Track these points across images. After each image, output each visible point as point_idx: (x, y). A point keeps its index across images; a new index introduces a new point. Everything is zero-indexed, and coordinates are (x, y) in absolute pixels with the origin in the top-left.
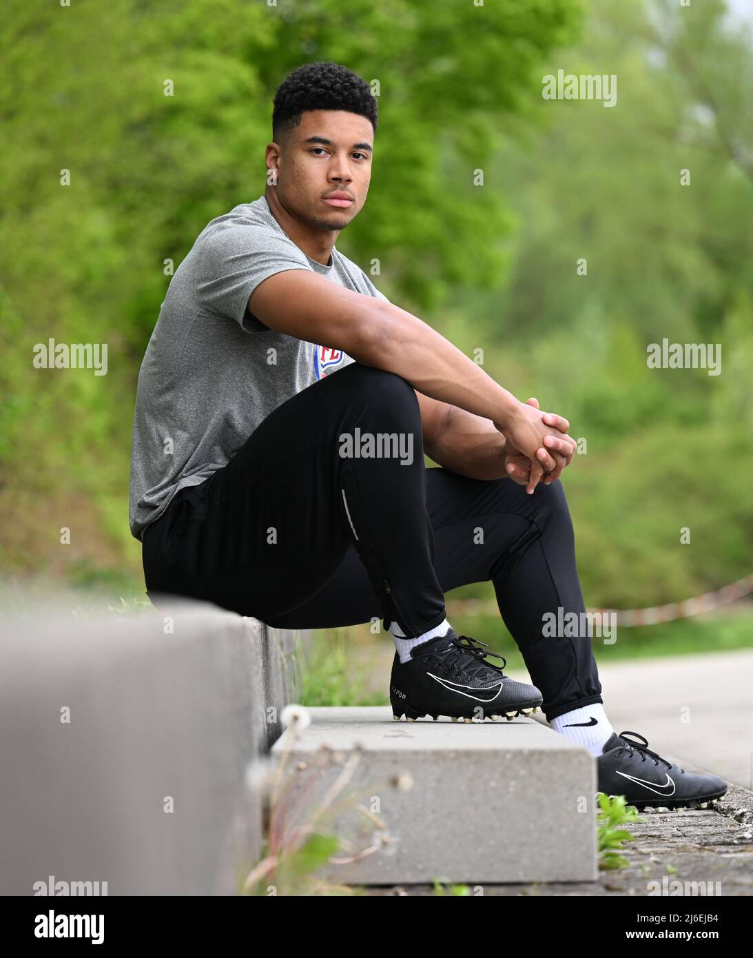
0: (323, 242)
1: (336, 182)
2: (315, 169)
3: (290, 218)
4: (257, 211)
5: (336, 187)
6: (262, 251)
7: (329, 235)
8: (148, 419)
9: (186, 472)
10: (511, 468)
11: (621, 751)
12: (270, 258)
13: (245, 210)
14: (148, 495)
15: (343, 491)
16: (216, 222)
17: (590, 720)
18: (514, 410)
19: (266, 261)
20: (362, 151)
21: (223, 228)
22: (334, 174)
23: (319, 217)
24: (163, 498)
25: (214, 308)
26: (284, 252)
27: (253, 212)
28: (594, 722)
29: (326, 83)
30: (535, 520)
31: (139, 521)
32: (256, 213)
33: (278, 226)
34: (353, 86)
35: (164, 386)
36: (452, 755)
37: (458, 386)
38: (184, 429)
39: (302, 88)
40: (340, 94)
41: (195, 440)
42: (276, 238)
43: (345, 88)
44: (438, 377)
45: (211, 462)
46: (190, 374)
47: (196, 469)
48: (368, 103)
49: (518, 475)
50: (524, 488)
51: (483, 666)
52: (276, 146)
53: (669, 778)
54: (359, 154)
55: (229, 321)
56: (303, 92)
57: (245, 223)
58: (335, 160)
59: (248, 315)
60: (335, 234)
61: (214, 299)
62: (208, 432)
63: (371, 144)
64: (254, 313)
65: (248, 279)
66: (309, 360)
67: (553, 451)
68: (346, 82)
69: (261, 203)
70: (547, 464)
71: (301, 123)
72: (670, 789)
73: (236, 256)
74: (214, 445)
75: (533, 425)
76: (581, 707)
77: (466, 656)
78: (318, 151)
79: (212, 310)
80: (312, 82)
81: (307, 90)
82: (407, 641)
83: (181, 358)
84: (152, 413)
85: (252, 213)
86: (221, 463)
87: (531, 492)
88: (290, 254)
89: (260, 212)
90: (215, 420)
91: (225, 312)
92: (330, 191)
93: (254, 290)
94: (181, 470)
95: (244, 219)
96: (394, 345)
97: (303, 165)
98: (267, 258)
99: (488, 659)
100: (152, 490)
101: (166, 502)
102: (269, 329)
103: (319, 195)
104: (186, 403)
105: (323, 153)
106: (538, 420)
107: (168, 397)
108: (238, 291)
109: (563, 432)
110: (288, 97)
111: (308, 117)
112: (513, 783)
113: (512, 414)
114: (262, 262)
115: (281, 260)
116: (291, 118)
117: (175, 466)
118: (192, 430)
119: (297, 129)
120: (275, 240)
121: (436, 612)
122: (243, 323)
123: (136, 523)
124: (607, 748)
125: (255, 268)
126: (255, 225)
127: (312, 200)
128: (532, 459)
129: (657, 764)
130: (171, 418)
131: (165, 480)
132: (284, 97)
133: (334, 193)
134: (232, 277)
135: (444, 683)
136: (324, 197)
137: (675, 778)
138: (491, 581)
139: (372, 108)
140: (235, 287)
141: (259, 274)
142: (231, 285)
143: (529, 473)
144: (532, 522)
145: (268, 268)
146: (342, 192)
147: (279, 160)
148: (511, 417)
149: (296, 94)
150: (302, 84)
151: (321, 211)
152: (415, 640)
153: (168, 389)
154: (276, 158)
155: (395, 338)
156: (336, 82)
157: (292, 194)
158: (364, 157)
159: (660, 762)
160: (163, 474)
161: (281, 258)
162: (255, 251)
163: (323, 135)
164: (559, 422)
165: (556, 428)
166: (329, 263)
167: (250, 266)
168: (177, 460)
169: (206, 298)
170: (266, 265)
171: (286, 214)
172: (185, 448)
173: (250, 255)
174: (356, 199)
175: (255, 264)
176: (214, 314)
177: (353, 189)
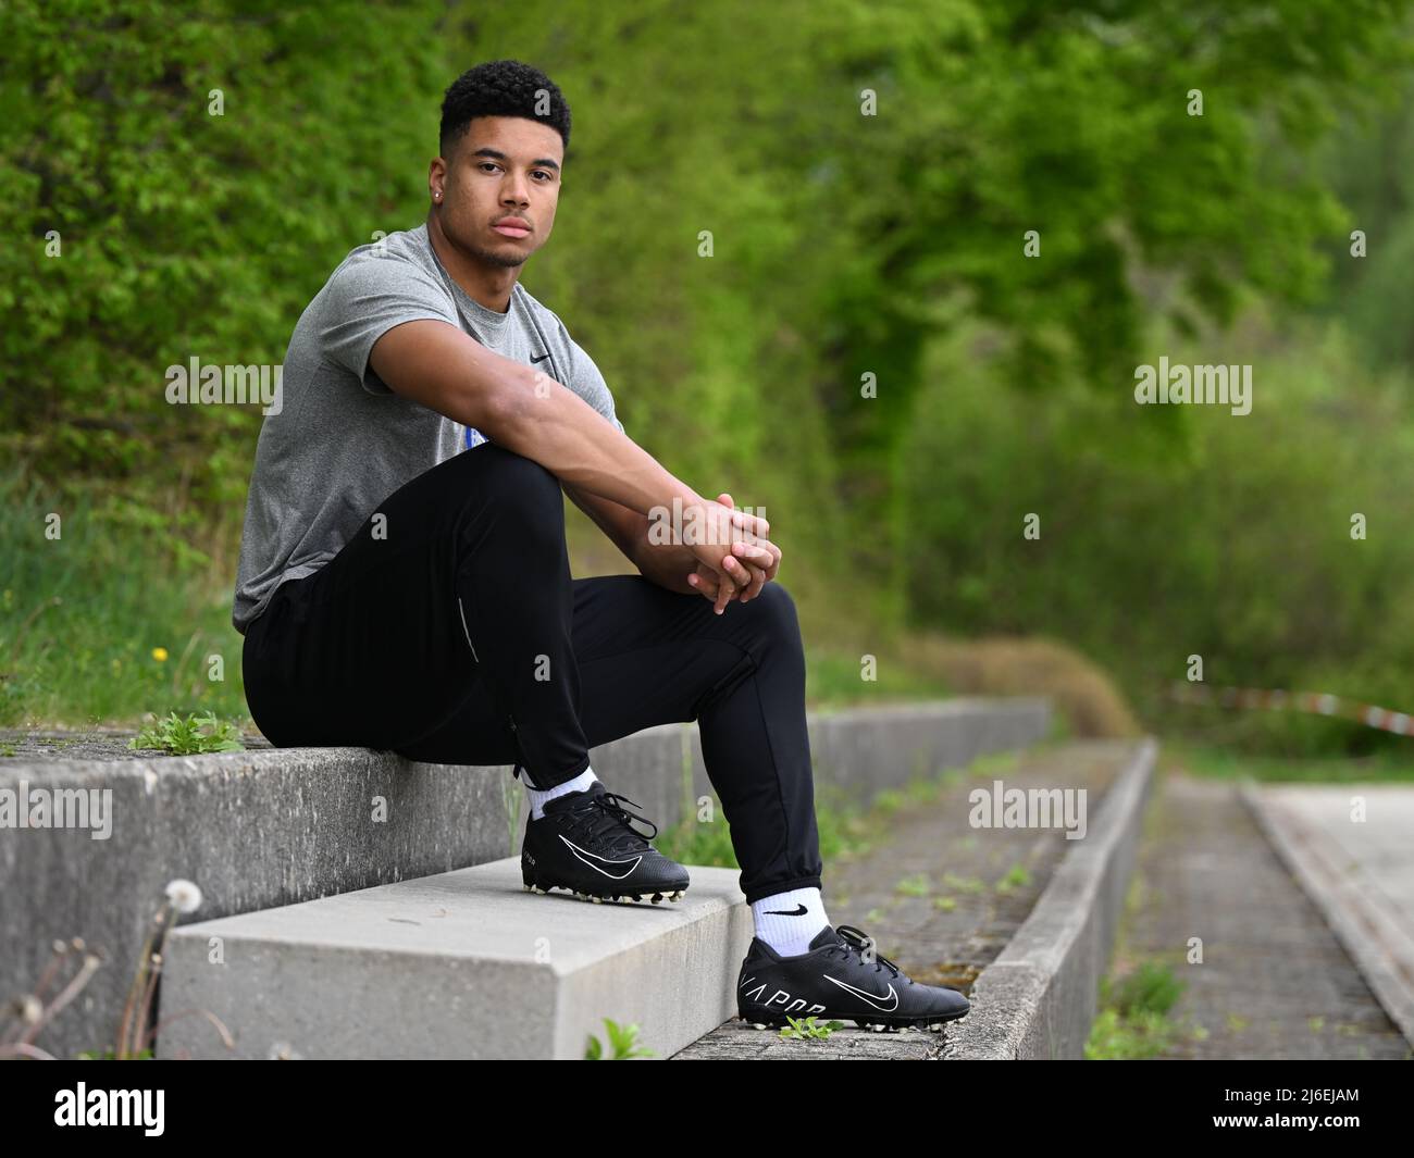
0: (495, 283)
1: (510, 206)
2: (484, 190)
3: (453, 250)
4: (410, 241)
5: (508, 212)
6: (393, 293)
7: (504, 274)
8: (262, 489)
9: (294, 560)
10: (694, 579)
11: (833, 950)
12: (401, 302)
13: (394, 241)
14: (249, 585)
15: (460, 600)
16: (357, 252)
17: (798, 908)
19: (396, 306)
20: (544, 169)
21: (357, 261)
22: (507, 196)
23: (487, 249)
24: (265, 591)
25: (337, 361)
26: (420, 297)
27: (405, 242)
28: (802, 911)
29: (503, 83)
30: (751, 651)
31: (238, 617)
32: (408, 244)
33: (432, 260)
34: (537, 87)
35: (278, 452)
37: (613, 477)
38: (296, 506)
39: (474, 89)
40: (519, 96)
41: (306, 520)
42: (414, 278)
43: (526, 90)
44: (586, 466)
45: (325, 551)
46: (308, 439)
47: (308, 557)
48: (557, 111)
49: (703, 588)
51: (626, 833)
52: (442, 162)
53: (891, 989)
54: (542, 174)
55: (351, 376)
56: (473, 93)
57: (385, 256)
58: (509, 179)
59: (369, 370)
60: (511, 271)
61: (336, 349)
62: (321, 512)
63: (558, 162)
64: (376, 369)
65: (372, 328)
66: (459, 430)
67: (745, 561)
68: (529, 82)
69: (420, 233)
70: (738, 575)
71: (471, 132)
72: (891, 1003)
73: (364, 297)
74: (332, 529)
76: (789, 891)
77: (609, 818)
78: (490, 167)
79: (334, 362)
80: (486, 82)
81: (478, 92)
83: (298, 419)
84: (266, 483)
86: (336, 552)
87: (721, 612)
88: (427, 299)
89: (413, 243)
90: (331, 499)
91: (347, 366)
92: (499, 217)
93: (373, 346)
94: (288, 557)
95: (384, 251)
96: (531, 424)
97: (470, 185)
98: (398, 303)
99: (634, 824)
100: (254, 579)
101: (269, 595)
103: (487, 221)
104: (302, 475)
105: (495, 169)
107: (282, 466)
108: (359, 341)
110: (456, 100)
111: (478, 124)
114: (391, 307)
115: (415, 307)
116: (459, 126)
117: (282, 551)
118: (305, 509)
119: (465, 139)
120: (412, 281)
121: (573, 761)
122: (365, 380)
124: (814, 945)
125: (382, 314)
126: (396, 259)
127: (479, 228)
129: (879, 970)
131: (271, 568)
132: (453, 100)
133: (506, 219)
134: (356, 324)
135: (576, 850)
136: (493, 224)
137: (899, 990)
138: (697, 722)
140: (357, 336)
141: (385, 323)
142: (353, 334)
144: (746, 653)
145: (395, 316)
146: (516, 219)
147: (444, 180)
149: (466, 96)
151: (490, 241)
152: (544, 793)
153: (283, 455)
154: (441, 176)
155: (533, 416)
156: (517, 83)
157: (455, 219)
158: (548, 178)
159: (883, 967)
160: (271, 559)
161: (415, 304)
162: (386, 293)
163: (495, 147)
164: (752, 523)
166: (507, 310)
167: (377, 312)
168: (284, 544)
169: (330, 347)
170: (396, 311)
171: (448, 244)
172: (295, 530)
173: (378, 298)
174: (536, 228)
175: (383, 310)
176: (337, 367)
177: (532, 215)
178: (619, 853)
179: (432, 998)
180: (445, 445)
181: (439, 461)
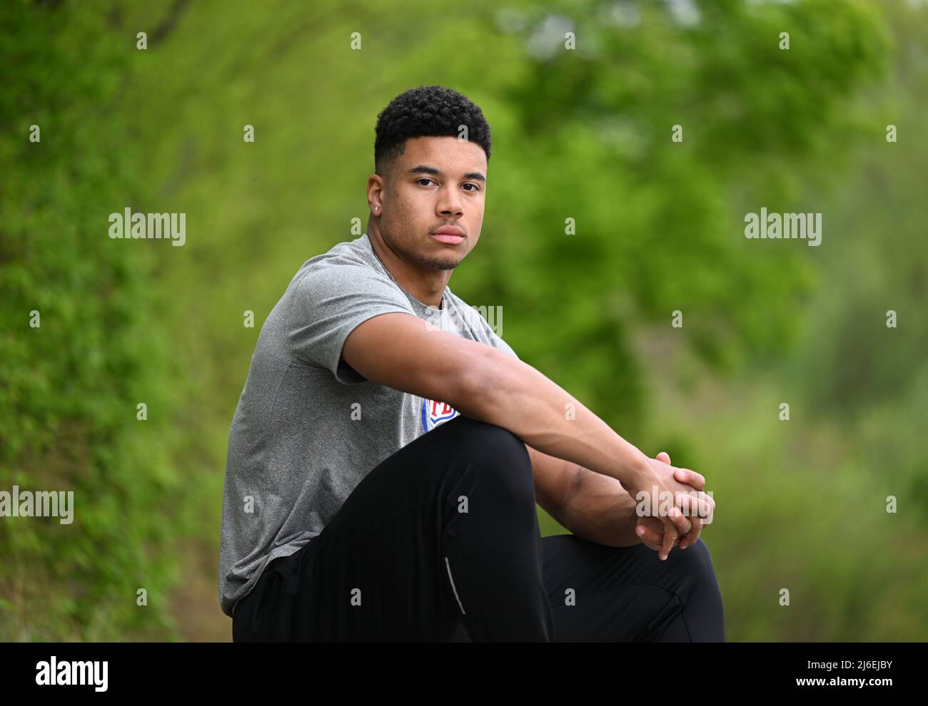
0: (433, 284)
1: (446, 216)
2: (421, 202)
3: (394, 257)
4: (357, 249)
5: (444, 222)
6: (358, 293)
7: (439, 277)
8: (239, 482)
9: (279, 540)
10: (641, 531)
12: (366, 301)
13: (344, 249)
14: (237, 566)
15: (447, 560)
16: (311, 262)
18: (640, 466)
19: (362, 304)
20: (473, 182)
21: (317, 268)
22: (443, 207)
23: (427, 255)
24: (253, 571)
25: (307, 357)
26: (382, 294)
27: (353, 251)
29: (433, 106)
30: (678, 592)
31: (228, 596)
32: (356, 252)
33: (380, 265)
34: (463, 109)
35: (254, 445)
37: (574, 440)
38: (275, 491)
39: (406, 113)
40: (448, 118)
41: (288, 504)
42: (374, 278)
43: (454, 112)
44: (552, 430)
45: (307, 530)
46: (282, 431)
47: (290, 537)
48: (480, 129)
49: (649, 538)
50: (657, 553)
52: (379, 179)
54: (471, 185)
55: (323, 370)
56: (407, 117)
57: (343, 263)
58: (443, 192)
59: (343, 364)
60: (446, 275)
61: (306, 346)
62: (302, 496)
63: (484, 175)
64: (349, 363)
65: (341, 325)
66: (416, 413)
68: (455, 105)
69: (363, 243)
70: (681, 525)
71: (405, 152)
73: (330, 299)
74: (310, 510)
75: (662, 483)
78: (425, 182)
79: (305, 359)
80: (417, 106)
81: (411, 115)
83: (272, 414)
84: (242, 476)
85: (351, 252)
86: (317, 530)
87: (665, 558)
88: (389, 296)
89: (361, 251)
90: (310, 481)
91: (318, 361)
92: (438, 226)
93: (346, 340)
94: (274, 538)
95: (340, 258)
96: (501, 395)
97: (408, 198)
98: (364, 300)
100: (241, 561)
101: (257, 574)
102: (367, 380)
103: (426, 230)
104: (278, 464)
105: (430, 183)
106: (668, 477)
107: (259, 457)
108: (331, 337)
109: (698, 489)
110: (391, 123)
111: (413, 145)
113: (639, 472)
114: (358, 305)
115: (379, 303)
116: (395, 147)
117: (267, 533)
118: (285, 494)
119: (401, 158)
120: (373, 281)
122: (338, 373)
123: (224, 598)
125: (350, 311)
126: (352, 265)
127: (419, 236)
128: (664, 522)
130: (263, 480)
131: (256, 550)
132: (387, 124)
133: (443, 228)
134: (325, 322)
136: (432, 233)
139: (485, 134)
140: (328, 333)
141: (354, 319)
142: (324, 331)
143: (662, 536)
144: (674, 594)
145: (364, 311)
146: (452, 227)
147: (382, 195)
148: (637, 474)
149: (399, 120)
150: (406, 108)
151: (430, 248)
153: (260, 447)
154: (379, 191)
155: (503, 388)
156: (444, 106)
157: (396, 230)
158: (477, 189)
160: (255, 543)
161: (379, 300)
162: (352, 293)
163: (430, 164)
164: (693, 477)
165: (690, 485)
166: (441, 307)
167: (345, 310)
168: (269, 528)
169: (297, 346)
170: (362, 308)
171: (391, 253)
172: (277, 514)
173: (345, 298)
174: (469, 234)
175: (350, 308)
176: (306, 363)
177: (465, 223)
180: (406, 427)
181: (403, 444)
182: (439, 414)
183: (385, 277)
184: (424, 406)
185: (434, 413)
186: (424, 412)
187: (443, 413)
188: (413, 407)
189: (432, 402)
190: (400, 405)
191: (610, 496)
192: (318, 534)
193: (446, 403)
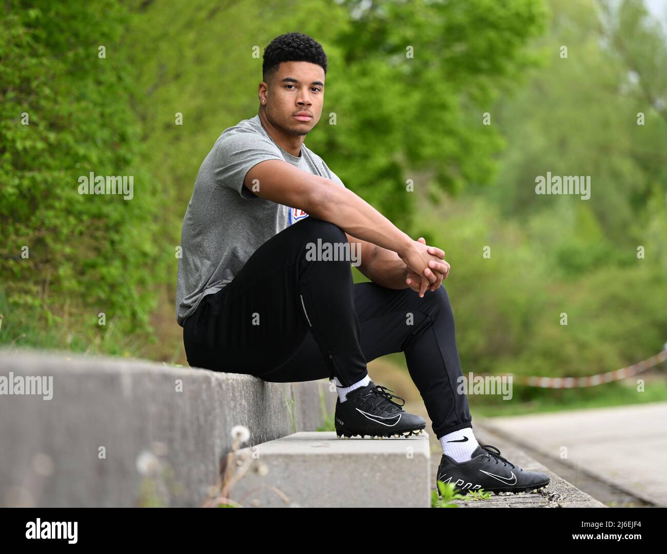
0: (294, 143)
1: (301, 105)
2: (288, 98)
3: (273, 128)
5: (301, 109)
6: (253, 148)
7: (299, 139)
8: (187, 253)
9: (209, 285)
10: (409, 281)
11: (483, 457)
12: (258, 153)
13: (245, 124)
14: (186, 299)
15: (301, 296)
16: (227, 131)
17: (464, 438)
18: (409, 245)
20: (317, 86)
21: (230, 135)
22: (300, 101)
23: (291, 127)
24: (195, 301)
25: (225, 184)
26: (266, 149)
27: (251, 125)
28: (466, 439)
29: (294, 45)
30: (429, 314)
31: (181, 315)
32: (252, 125)
33: (265, 133)
34: (311, 46)
35: (196, 233)
36: (340, 457)
37: (373, 230)
38: (208, 258)
39: (280, 48)
40: (303, 51)
41: (214, 265)
42: (263, 141)
43: (306, 48)
44: (360, 225)
45: (225, 279)
46: (211, 225)
47: (216, 283)
48: (321, 57)
49: (413, 285)
50: (418, 294)
51: (390, 404)
52: (265, 84)
53: (512, 473)
54: (316, 88)
55: (234, 191)
56: (280, 50)
57: (244, 131)
58: (300, 92)
59: (244, 188)
60: (302, 138)
61: (224, 178)
62: (222, 260)
63: (324, 83)
64: (248, 187)
65: (244, 166)
66: (286, 215)
67: (435, 270)
68: (307, 44)
69: (256, 120)
70: (431, 278)
71: (280, 69)
72: (513, 481)
73: (237, 151)
74: (226, 268)
75: (421, 255)
76: (458, 430)
77: (380, 398)
78: (290, 87)
79: (223, 185)
80: (286, 44)
81: (283, 50)
82: (343, 389)
83: (206, 215)
84: (189, 249)
85: (249, 125)
86: (230, 279)
87: (422, 296)
88: (270, 150)
89: (255, 124)
90: (226, 253)
91: (231, 187)
92: (297, 111)
93: (246, 174)
94: (206, 284)
95: (243, 129)
96: (332, 206)
97: (281, 96)
98: (256, 153)
99: (393, 400)
100: (188, 296)
101: (197, 304)
102: (258, 197)
103: (291, 114)
104: (209, 243)
105: (293, 87)
106: (424, 251)
107: (199, 239)
108: (238, 173)
109: (441, 258)
110: (271, 54)
111: (283, 66)
112: (378, 474)
113: (408, 248)
114: (252, 155)
115: (265, 154)
116: (273, 67)
117: (203, 282)
118: (213, 260)
119: (277, 73)
120: (261, 142)
121: (360, 371)
122: (242, 193)
123: (179, 317)
124: (473, 456)
125: (249, 159)
126: (250, 132)
127: (287, 117)
128: (421, 275)
129: (505, 465)
130: (201, 252)
131: (197, 290)
132: (269, 54)
133: (300, 112)
134: (235, 164)
135: (366, 415)
136: (294, 115)
137: (517, 474)
138: (403, 352)
139: (323, 59)
140: (236, 170)
141: (251, 163)
142: (234, 170)
143: (420, 284)
144: (427, 315)
145: (256, 159)
146: (305, 112)
147: (266, 93)
148: (407, 249)
149: (276, 52)
150: (280, 45)
151: (292, 124)
153: (198, 234)
154: (265, 91)
155: (333, 202)
156: (301, 44)
157: (274, 113)
158: (319, 90)
159: (507, 464)
160: (196, 286)
161: (264, 152)
162: (249, 149)
163: (293, 77)
164: (438, 252)
165: (436, 256)
166: (300, 156)
167: (246, 158)
168: (204, 278)
169: (219, 178)
170: (255, 157)
171: (271, 125)
172: (208, 271)
173: (246, 151)
174: (314, 116)
175: (248, 157)
176: (225, 188)
177: (312, 110)
178: (389, 414)
179: (365, 475)
180: (279, 223)
181: (278, 232)
182: (298, 215)
183: (267, 139)
184: (290, 211)
185: (296, 215)
186: (290, 214)
187: (301, 215)
188: (284, 212)
189: (295, 209)
190: (276, 211)
191: (392, 261)
192: (231, 281)
193: (302, 210)
